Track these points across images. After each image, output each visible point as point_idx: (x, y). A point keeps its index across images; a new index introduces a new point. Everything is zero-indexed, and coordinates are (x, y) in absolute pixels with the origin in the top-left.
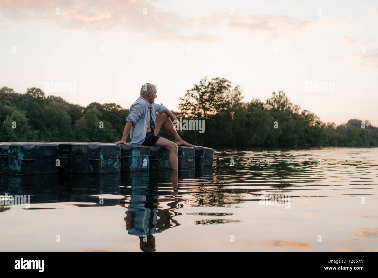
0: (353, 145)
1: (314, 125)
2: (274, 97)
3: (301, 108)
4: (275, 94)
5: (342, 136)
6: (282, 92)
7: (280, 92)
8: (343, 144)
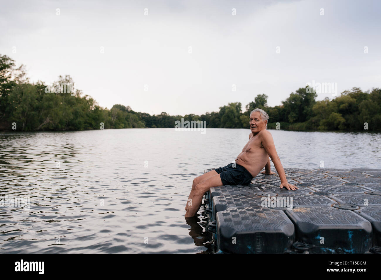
0: (122, 127)
1: (93, 109)
2: (60, 80)
3: (83, 93)
4: (62, 78)
5: (112, 119)
6: (69, 76)
7: (67, 76)
8: (114, 127)
